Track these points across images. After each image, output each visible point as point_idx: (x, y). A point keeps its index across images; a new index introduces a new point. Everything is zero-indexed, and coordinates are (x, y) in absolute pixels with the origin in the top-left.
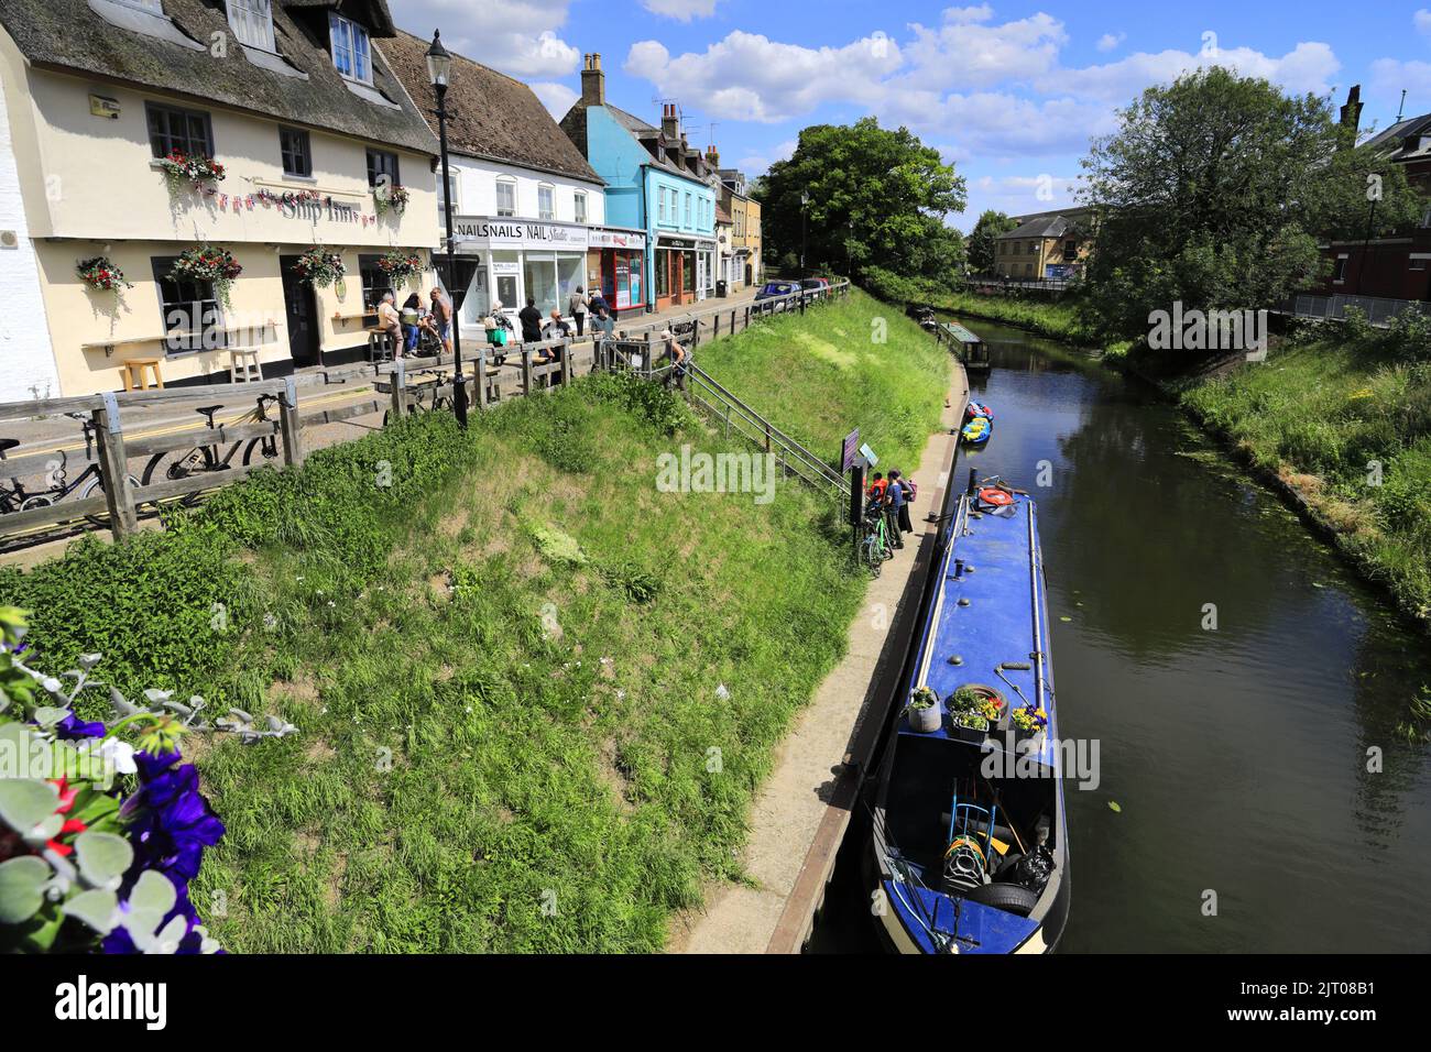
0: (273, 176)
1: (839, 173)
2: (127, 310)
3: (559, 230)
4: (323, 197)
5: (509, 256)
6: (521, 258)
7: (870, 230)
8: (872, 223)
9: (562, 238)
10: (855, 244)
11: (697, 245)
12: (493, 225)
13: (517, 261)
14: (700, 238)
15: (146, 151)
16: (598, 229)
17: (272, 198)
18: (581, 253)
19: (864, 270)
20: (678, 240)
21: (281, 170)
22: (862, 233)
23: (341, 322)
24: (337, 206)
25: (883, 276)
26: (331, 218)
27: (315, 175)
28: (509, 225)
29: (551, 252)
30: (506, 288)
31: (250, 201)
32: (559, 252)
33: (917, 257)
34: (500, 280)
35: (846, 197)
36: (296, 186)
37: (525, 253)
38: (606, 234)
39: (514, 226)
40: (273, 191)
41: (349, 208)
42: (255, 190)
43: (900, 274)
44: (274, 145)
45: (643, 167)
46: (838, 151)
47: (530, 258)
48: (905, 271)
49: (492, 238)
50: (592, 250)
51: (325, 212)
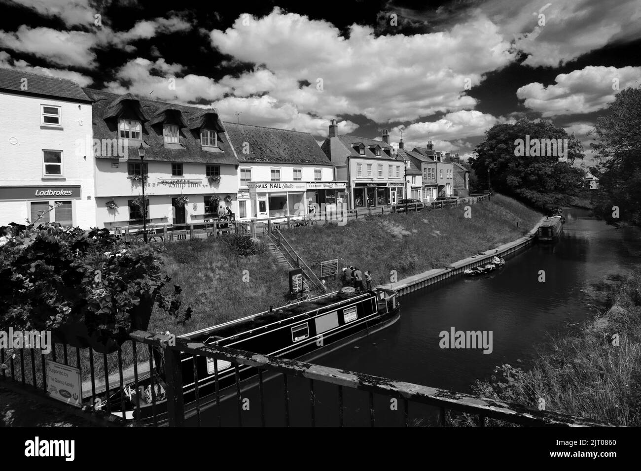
0: (168, 177)
1: (503, 146)
2: (118, 214)
3: (288, 184)
4: (186, 181)
5: (263, 194)
6: (267, 195)
7: (521, 172)
8: (521, 168)
9: (291, 187)
10: (513, 178)
11: (387, 184)
12: (257, 184)
13: (266, 196)
14: (389, 182)
15: (126, 174)
16: (312, 183)
17: (167, 183)
18: (305, 191)
19: (518, 191)
20: (371, 183)
21: (171, 175)
22: (517, 173)
23: (194, 217)
24: (192, 183)
25: (528, 193)
26: (189, 187)
27: (184, 175)
28: (263, 184)
29: (286, 192)
30: (262, 205)
31: (159, 183)
32: (289, 192)
33: (550, 184)
34: (260, 202)
35: (507, 157)
36: (176, 178)
37: (269, 193)
38: (317, 184)
39: (265, 184)
40: (167, 181)
41: (197, 183)
42: (160, 181)
43: (542, 192)
44: (170, 168)
45: (348, 157)
46: (503, 135)
47: (272, 195)
48: (544, 191)
49: (257, 189)
50: (308, 191)
51: (187, 185)
